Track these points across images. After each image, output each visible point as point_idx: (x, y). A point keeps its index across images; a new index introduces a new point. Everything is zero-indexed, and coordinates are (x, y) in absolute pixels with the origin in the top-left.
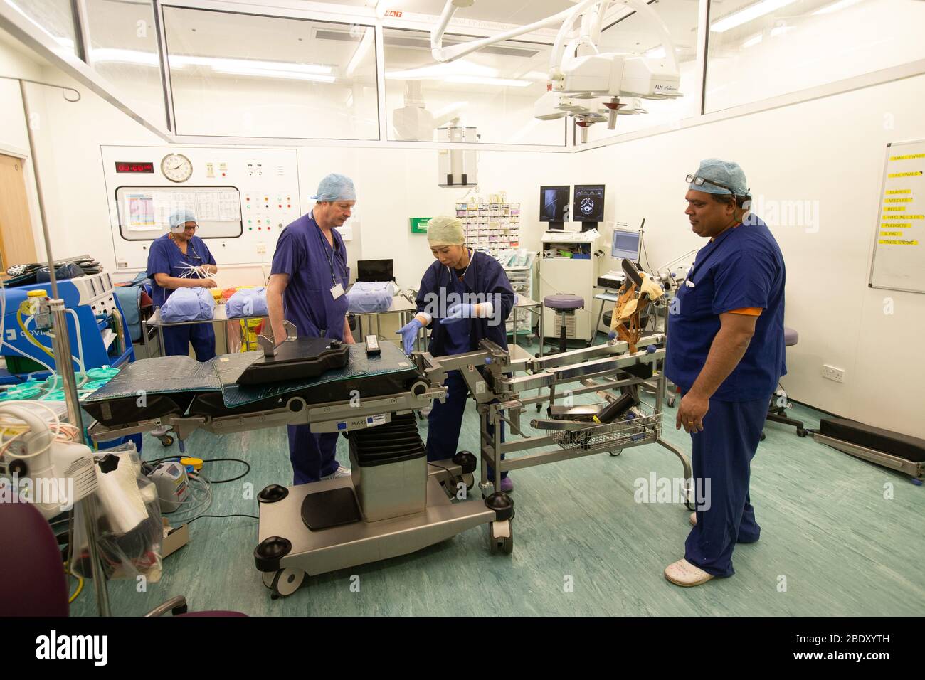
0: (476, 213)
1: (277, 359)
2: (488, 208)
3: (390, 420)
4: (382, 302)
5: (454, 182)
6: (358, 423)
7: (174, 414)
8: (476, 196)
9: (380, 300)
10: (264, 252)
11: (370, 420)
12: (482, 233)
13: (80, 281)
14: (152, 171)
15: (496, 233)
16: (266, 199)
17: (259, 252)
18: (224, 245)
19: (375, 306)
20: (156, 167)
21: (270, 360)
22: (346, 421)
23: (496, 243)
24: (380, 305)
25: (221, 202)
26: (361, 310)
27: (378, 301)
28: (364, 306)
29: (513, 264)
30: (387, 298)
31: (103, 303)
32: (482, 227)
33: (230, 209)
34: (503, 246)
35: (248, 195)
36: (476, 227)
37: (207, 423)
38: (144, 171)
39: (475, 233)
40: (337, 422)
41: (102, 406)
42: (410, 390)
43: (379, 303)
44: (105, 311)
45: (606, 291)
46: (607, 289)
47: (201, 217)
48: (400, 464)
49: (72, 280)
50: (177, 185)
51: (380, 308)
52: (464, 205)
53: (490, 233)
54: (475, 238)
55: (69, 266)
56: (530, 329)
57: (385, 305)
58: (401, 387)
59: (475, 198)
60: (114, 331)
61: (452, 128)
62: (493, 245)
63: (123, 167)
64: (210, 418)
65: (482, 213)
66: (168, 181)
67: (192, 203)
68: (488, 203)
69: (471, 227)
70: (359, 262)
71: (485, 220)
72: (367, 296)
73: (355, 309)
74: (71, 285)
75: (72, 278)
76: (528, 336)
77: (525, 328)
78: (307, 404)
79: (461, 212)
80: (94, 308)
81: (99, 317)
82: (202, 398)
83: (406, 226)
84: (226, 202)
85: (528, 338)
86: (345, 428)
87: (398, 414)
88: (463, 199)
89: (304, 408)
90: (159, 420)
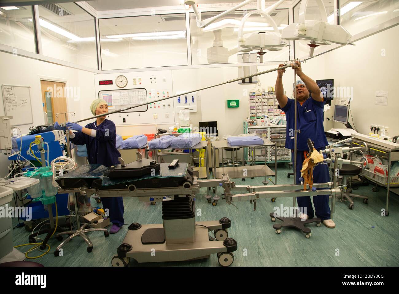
0: (260, 97)
1: (126, 168)
2: (267, 94)
3: (174, 199)
4: (187, 143)
5: (245, 82)
6: (159, 199)
7: (86, 187)
8: (260, 88)
9: (186, 143)
10: (156, 118)
11: (164, 198)
12: (264, 107)
13: (55, 132)
14: (112, 83)
15: (272, 107)
16: (158, 93)
17: (155, 118)
18: (139, 115)
19: (184, 145)
20: (114, 82)
21: (123, 168)
22: (153, 197)
23: (272, 112)
24: (186, 145)
25: (139, 96)
26: (178, 147)
27: (185, 143)
28: (179, 145)
29: (280, 124)
30: (190, 142)
31: (62, 140)
32: (264, 104)
33: (142, 98)
34: (276, 114)
35: (150, 92)
36: (260, 104)
37: (97, 192)
38: (109, 84)
39: (260, 108)
40: (150, 197)
41: (62, 181)
42: (182, 186)
43: (186, 144)
44: (63, 143)
45: (331, 140)
46: (331, 139)
47: (131, 103)
48: (181, 220)
49: (53, 131)
50: (122, 89)
51: (187, 147)
52: (254, 93)
53: (269, 107)
54: (261, 110)
55: (51, 126)
56: (290, 160)
57: (189, 145)
58: (178, 184)
59: (260, 89)
60: (66, 151)
61: (243, 54)
62: (271, 114)
63: (102, 83)
64: (98, 190)
65: (264, 97)
66: (118, 87)
67: (127, 97)
68: (267, 91)
69: (258, 104)
70: (200, 123)
71: (266, 100)
72: (181, 140)
73: (175, 146)
74: (52, 133)
75: (53, 130)
76: (289, 163)
77: (287, 159)
78: (136, 188)
79: (252, 96)
80: (59, 142)
81: (61, 146)
82: (95, 181)
83: (224, 105)
84: (141, 96)
85: (289, 165)
86: (153, 200)
87: (180, 196)
88: (253, 90)
89: (135, 189)
90: (80, 188)
